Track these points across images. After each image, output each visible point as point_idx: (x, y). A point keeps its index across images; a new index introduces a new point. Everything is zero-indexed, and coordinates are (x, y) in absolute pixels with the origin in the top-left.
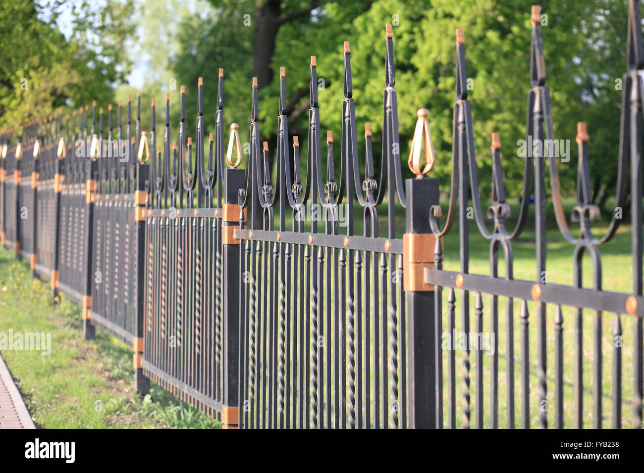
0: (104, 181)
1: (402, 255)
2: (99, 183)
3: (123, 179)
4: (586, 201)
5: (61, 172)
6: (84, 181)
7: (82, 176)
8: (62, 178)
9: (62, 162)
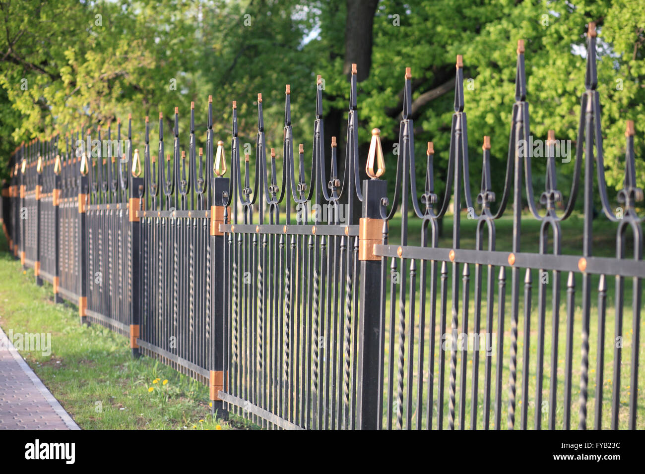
0: (94, 192)
1: (358, 236)
2: (89, 194)
3: (114, 191)
4: (486, 189)
5: (58, 186)
6: (77, 195)
7: (75, 189)
8: (59, 192)
9: (58, 178)
